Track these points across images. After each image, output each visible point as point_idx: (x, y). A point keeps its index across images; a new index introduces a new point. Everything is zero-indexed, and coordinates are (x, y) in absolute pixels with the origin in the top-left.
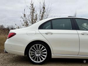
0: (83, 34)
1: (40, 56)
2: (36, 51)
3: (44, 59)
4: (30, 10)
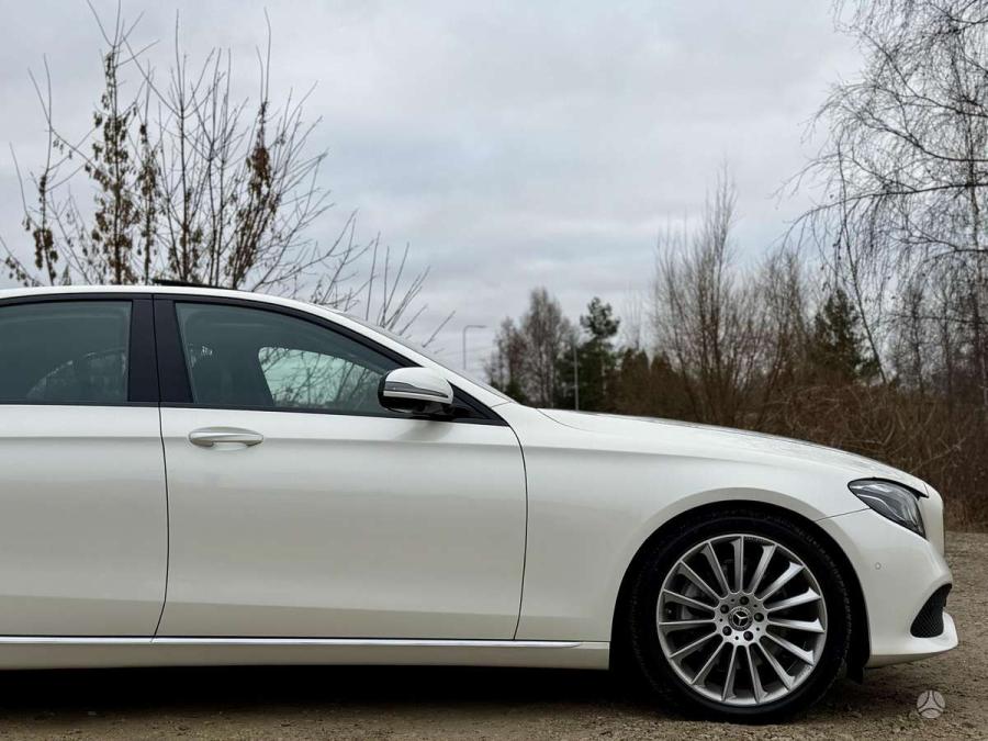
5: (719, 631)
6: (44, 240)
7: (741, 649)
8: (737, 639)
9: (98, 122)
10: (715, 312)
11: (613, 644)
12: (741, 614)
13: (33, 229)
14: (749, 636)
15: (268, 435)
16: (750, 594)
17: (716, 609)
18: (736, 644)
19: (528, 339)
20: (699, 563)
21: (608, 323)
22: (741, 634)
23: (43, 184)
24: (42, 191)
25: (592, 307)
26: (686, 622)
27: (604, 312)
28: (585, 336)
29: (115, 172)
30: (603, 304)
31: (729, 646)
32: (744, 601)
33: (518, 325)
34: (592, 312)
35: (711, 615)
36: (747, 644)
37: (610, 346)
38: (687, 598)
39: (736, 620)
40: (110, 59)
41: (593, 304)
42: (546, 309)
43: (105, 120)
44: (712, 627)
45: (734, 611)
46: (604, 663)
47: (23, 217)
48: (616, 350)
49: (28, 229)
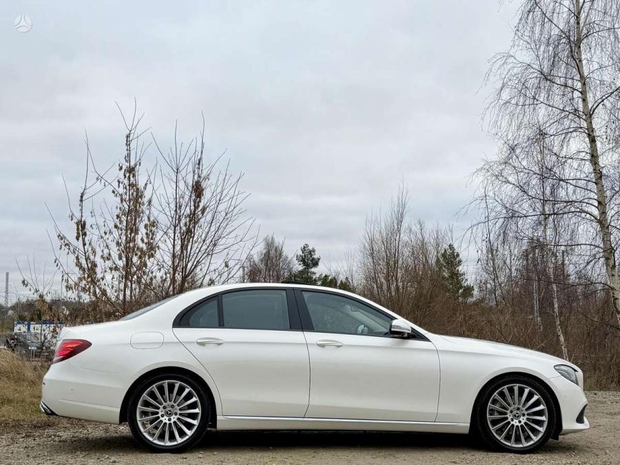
0: (322, 346)
1: (175, 422)
2: (161, 404)
3: (189, 433)
4: (118, 199)
5: (509, 420)
6: (81, 226)
7: (517, 426)
8: (516, 423)
9: (121, 168)
10: (396, 262)
11: (471, 424)
12: (517, 413)
13: (75, 220)
14: (520, 422)
15: (345, 343)
16: (520, 406)
17: (508, 412)
18: (516, 425)
19: (262, 266)
20: (502, 394)
21: (313, 259)
22: (517, 421)
23: (82, 197)
24: (81, 201)
25: (304, 249)
26: (497, 416)
27: (311, 252)
28: (298, 267)
29: (128, 194)
30: (310, 248)
31: (513, 425)
32: (518, 409)
33: (256, 258)
34: (303, 253)
35: (506, 414)
36: (519, 425)
37: (314, 273)
38: (497, 407)
39: (515, 416)
40: (128, 137)
41: (304, 247)
42: (274, 250)
43: (124, 167)
44: (507, 418)
45: (515, 412)
46: (466, 431)
47: (69, 213)
48: (317, 275)
49: (72, 219)
